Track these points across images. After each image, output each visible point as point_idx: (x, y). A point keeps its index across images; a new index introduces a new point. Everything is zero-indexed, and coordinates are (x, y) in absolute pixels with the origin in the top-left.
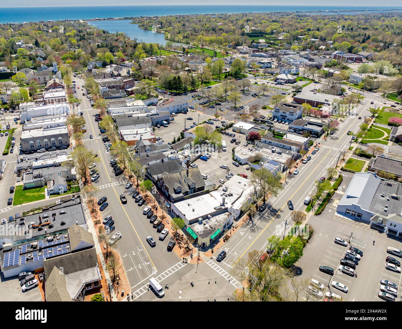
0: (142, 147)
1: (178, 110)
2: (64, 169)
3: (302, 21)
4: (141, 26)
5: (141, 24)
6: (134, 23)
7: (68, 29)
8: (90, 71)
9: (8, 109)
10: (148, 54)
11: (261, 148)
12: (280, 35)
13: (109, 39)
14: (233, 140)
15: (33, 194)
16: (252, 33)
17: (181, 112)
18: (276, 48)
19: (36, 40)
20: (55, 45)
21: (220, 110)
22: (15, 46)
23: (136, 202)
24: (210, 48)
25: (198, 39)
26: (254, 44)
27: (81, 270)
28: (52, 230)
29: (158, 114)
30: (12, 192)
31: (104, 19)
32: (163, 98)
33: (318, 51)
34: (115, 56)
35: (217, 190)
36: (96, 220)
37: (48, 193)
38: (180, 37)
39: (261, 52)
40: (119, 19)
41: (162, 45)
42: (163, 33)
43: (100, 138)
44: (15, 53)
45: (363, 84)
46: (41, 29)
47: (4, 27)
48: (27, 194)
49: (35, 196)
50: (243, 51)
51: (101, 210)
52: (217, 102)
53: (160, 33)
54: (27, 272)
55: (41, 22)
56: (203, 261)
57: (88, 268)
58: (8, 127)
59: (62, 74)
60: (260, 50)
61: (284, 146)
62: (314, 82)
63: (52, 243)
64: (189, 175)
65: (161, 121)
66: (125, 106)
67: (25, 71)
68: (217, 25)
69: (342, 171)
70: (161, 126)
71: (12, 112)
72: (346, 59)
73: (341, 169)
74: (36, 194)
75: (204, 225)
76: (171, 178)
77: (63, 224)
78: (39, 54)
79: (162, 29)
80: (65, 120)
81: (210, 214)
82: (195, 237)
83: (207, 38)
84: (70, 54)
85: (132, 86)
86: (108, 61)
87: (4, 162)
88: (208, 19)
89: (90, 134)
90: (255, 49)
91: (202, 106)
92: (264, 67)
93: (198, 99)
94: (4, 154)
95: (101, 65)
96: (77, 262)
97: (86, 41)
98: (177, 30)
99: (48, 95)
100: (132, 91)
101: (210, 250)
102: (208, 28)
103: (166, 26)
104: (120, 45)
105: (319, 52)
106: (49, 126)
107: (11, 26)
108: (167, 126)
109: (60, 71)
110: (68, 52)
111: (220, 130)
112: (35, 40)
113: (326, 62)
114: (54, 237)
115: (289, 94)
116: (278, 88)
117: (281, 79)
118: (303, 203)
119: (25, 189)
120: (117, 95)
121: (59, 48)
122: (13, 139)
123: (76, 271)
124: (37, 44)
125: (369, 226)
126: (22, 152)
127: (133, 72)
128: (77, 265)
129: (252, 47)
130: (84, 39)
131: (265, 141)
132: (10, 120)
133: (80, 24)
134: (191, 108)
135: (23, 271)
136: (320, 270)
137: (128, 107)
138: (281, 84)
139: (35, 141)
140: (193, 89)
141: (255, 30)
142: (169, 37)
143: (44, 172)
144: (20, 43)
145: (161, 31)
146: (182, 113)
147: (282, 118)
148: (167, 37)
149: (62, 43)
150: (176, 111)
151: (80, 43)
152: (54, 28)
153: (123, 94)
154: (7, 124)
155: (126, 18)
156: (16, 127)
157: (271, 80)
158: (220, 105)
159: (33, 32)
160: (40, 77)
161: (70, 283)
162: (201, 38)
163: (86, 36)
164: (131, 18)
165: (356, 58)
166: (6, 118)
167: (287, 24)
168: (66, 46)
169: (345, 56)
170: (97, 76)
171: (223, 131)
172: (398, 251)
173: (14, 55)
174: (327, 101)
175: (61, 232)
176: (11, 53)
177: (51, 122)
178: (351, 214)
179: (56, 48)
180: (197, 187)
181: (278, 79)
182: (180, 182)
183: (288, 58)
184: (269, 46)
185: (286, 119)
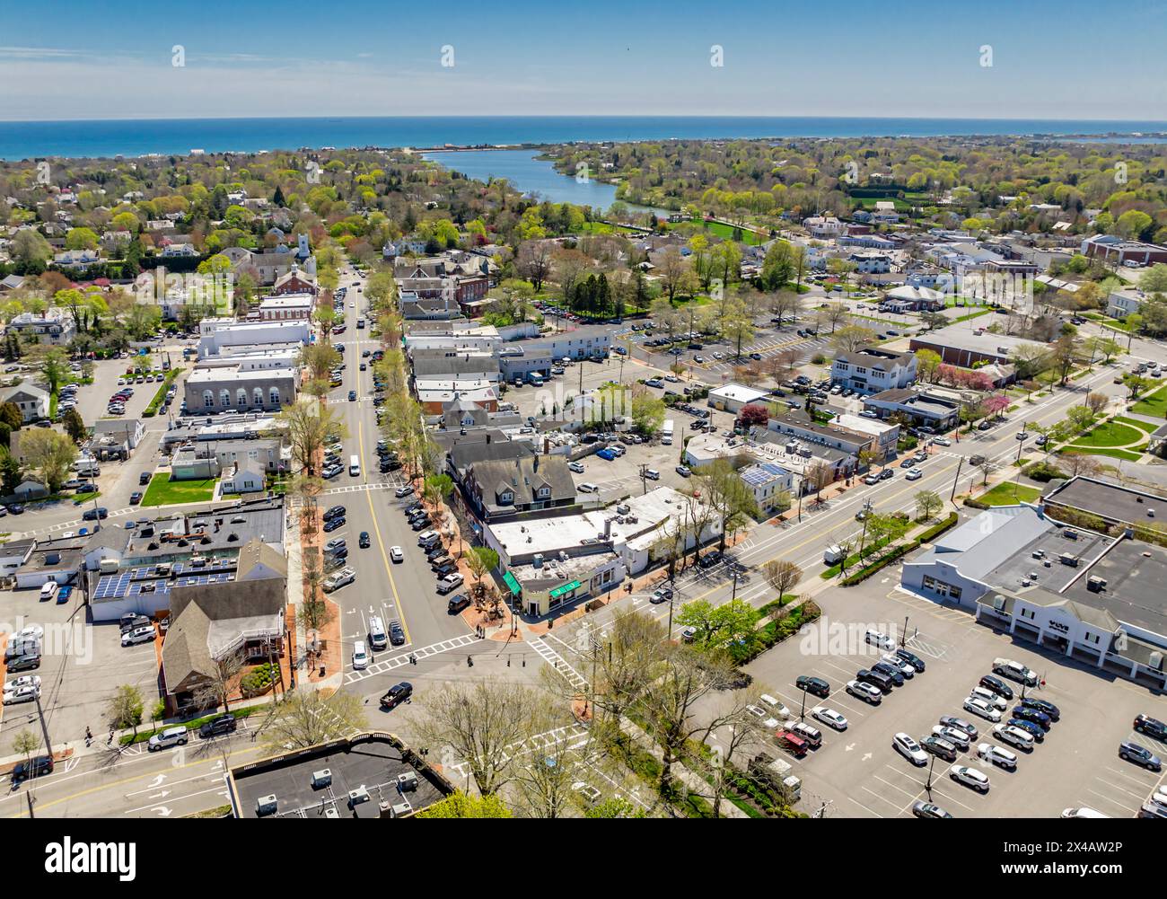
0: (453, 414)
1: (581, 352)
2: (267, 444)
3: (1034, 159)
4: (561, 166)
5: (560, 161)
6: (546, 157)
7: (364, 167)
8: (390, 259)
9: (175, 332)
10: (553, 229)
11: (763, 441)
12: (949, 192)
13: (460, 194)
14: (697, 422)
15: (188, 490)
16: (869, 187)
17: (587, 359)
18: (919, 225)
19: (278, 189)
20: (320, 203)
21: (695, 359)
22: (223, 200)
23: (410, 522)
24: (730, 221)
25: (703, 197)
26: (859, 212)
27: (245, 616)
28: (207, 547)
29: (521, 355)
30: (144, 481)
31: (469, 148)
32: (554, 327)
33: (1043, 235)
34: (464, 230)
35: (603, 509)
36: (307, 545)
37: (221, 489)
38: (659, 193)
39: (874, 233)
40: (508, 149)
41: (600, 209)
42: (615, 184)
43: (371, 398)
44: (221, 218)
45: (1140, 318)
46: (299, 167)
47: (210, 160)
48: (176, 489)
49: (191, 493)
50: (821, 231)
51: (326, 531)
52: (694, 343)
53: (608, 183)
54: (139, 614)
55: (304, 151)
56: (521, 638)
57: (261, 614)
58: (166, 366)
59: (318, 262)
60: (872, 229)
61: (823, 440)
62: (998, 312)
63: (201, 569)
64: (540, 468)
65: (528, 373)
66: (447, 335)
67: (234, 254)
68: (770, 165)
69: (966, 507)
70: (524, 383)
71: (184, 338)
72: (1121, 255)
73: (965, 503)
74: (193, 490)
75: (546, 569)
76: (494, 471)
77: (232, 538)
78: (276, 220)
79: (615, 175)
80: (296, 355)
81: (566, 550)
82: (515, 590)
83: (729, 196)
84: (351, 221)
85: (480, 297)
86: (442, 240)
87: (141, 427)
88: (754, 151)
89: (350, 390)
90: (858, 226)
91: (651, 348)
92: (866, 269)
93: (646, 334)
94: (146, 415)
95: (423, 250)
96: (239, 599)
97: (401, 195)
98: (655, 177)
99: (269, 302)
100: (478, 307)
101: (546, 622)
102: (741, 171)
103: (628, 165)
104: (489, 207)
105: (1047, 237)
106: (257, 366)
107: (226, 159)
108: (541, 385)
109: (314, 257)
110: (349, 218)
111: (672, 402)
112: (275, 191)
113: (1053, 263)
114: (208, 561)
115: (906, 336)
116: (883, 321)
117: (900, 299)
118: (822, 560)
119: (174, 479)
120: (436, 312)
121: (328, 210)
122: (172, 388)
123: (235, 616)
124: (278, 199)
125: (974, 617)
126: (185, 412)
127: (495, 268)
128: (240, 606)
129: (849, 222)
130: (398, 190)
131: (779, 427)
132: (175, 353)
133: (401, 158)
134: (619, 351)
135: (130, 611)
136: (800, 684)
137: (455, 338)
138: (896, 311)
139: (216, 392)
140: (640, 310)
141: (879, 179)
142: (628, 193)
143: (220, 447)
144: (238, 197)
145: (610, 178)
146: (591, 360)
147: (856, 385)
148: (623, 193)
149: (340, 198)
150: (575, 353)
151: (386, 199)
152: (330, 163)
153: (452, 311)
154: (166, 360)
155: (528, 147)
156: (183, 367)
157: (871, 301)
158: (699, 348)
159: (277, 172)
160: (265, 268)
161: (216, 635)
162: (712, 194)
163: (404, 184)
164: (542, 145)
165: (1152, 254)
166: (167, 349)
167: (986, 165)
168: (349, 205)
169: (1118, 249)
170: (401, 272)
171: (680, 404)
172: (1019, 667)
173: (219, 223)
174: (1004, 352)
175: (225, 552)
176: (212, 217)
177: (263, 357)
178: (935, 590)
179: (322, 207)
180: (553, 499)
181: (891, 298)
182: (514, 481)
183: (944, 250)
184: (901, 221)
185: (866, 386)
